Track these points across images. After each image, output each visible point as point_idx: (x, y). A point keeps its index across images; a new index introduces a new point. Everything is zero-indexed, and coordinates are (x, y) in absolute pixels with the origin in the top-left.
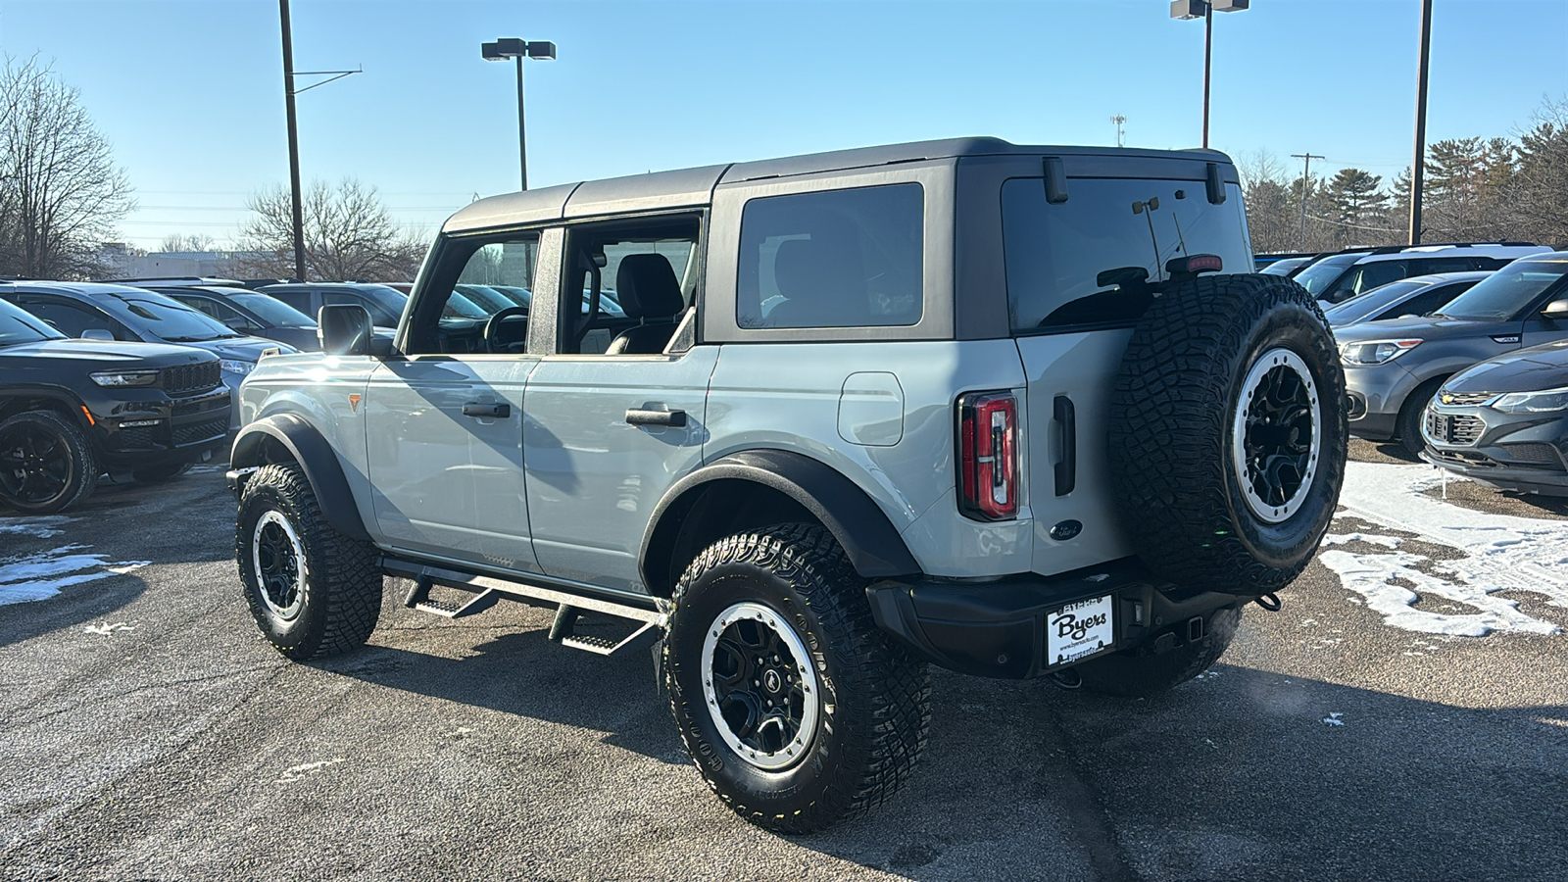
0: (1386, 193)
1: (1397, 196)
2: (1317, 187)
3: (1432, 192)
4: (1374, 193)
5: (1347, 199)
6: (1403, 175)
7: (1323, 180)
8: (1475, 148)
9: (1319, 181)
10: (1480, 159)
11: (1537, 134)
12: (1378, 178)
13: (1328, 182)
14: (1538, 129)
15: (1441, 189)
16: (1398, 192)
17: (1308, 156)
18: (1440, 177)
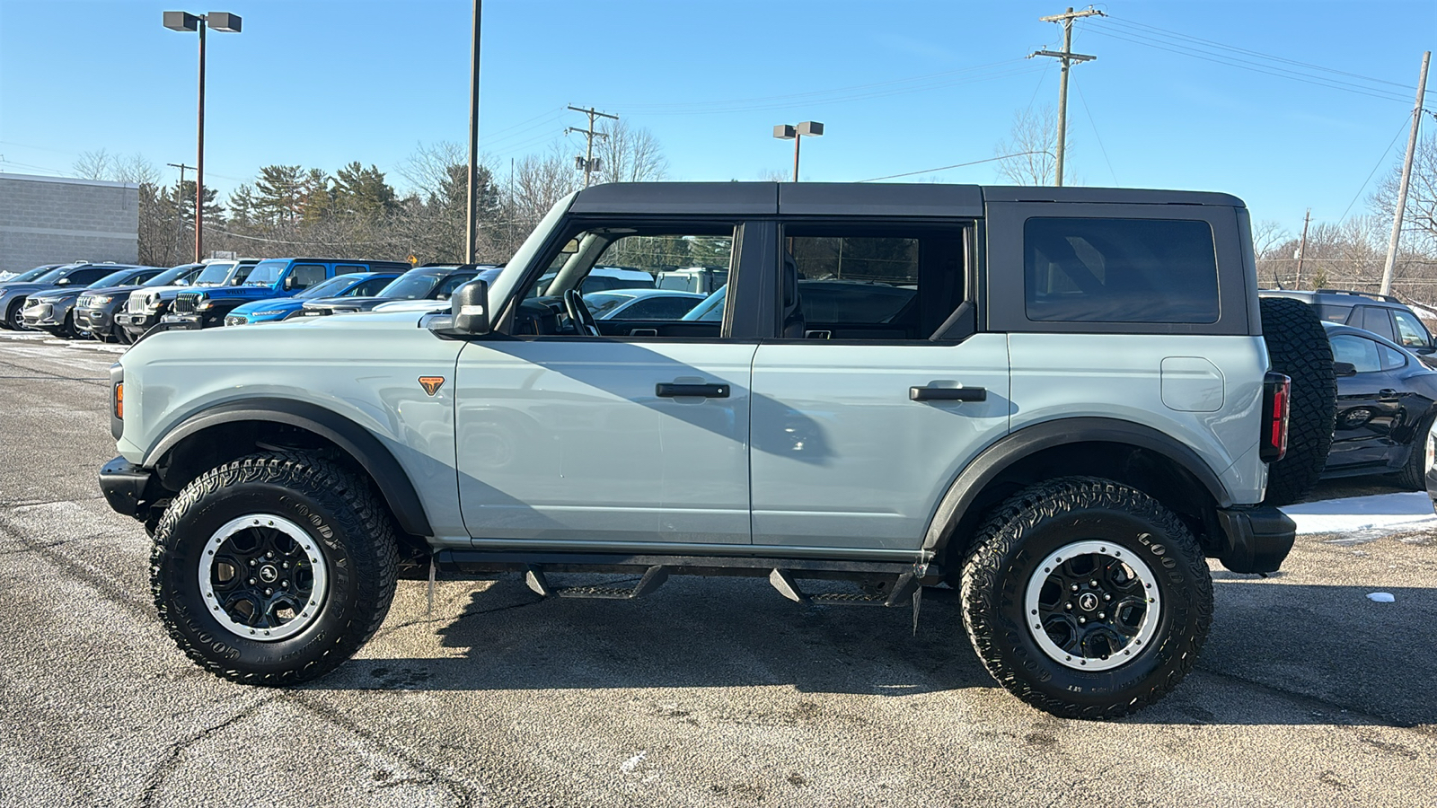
0: (222, 206)
1: (233, 209)
2: (158, 193)
3: (266, 209)
4: (212, 204)
5: (187, 208)
6: (238, 191)
7: (164, 188)
8: (297, 175)
9: (161, 188)
10: (303, 184)
11: (349, 169)
12: (215, 192)
13: (170, 191)
14: (350, 165)
15: (271, 207)
16: (235, 206)
17: (183, 166)
18: (270, 197)
